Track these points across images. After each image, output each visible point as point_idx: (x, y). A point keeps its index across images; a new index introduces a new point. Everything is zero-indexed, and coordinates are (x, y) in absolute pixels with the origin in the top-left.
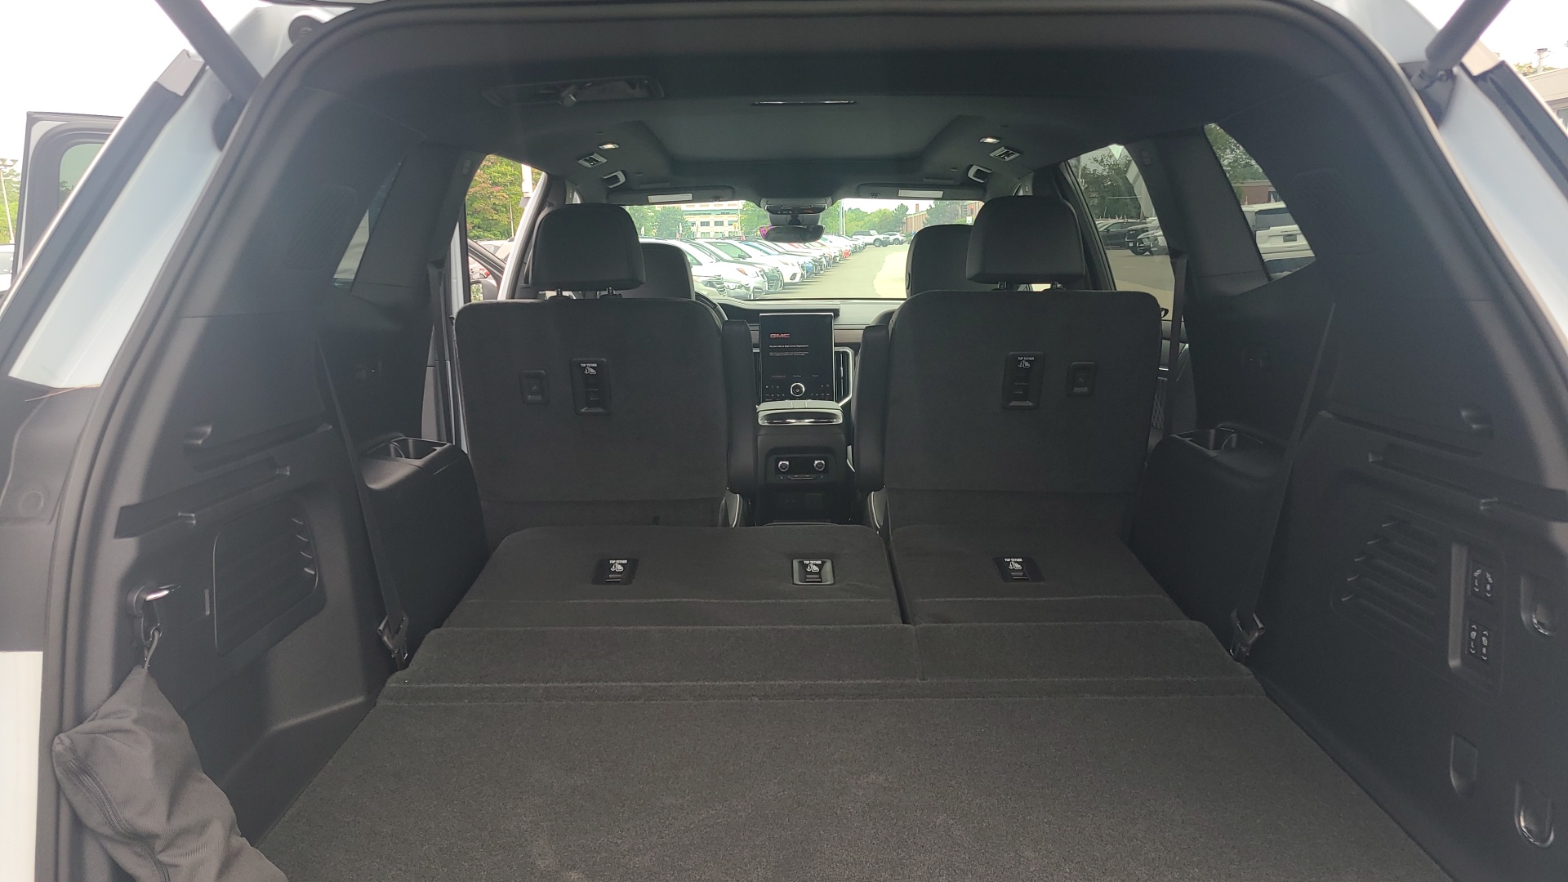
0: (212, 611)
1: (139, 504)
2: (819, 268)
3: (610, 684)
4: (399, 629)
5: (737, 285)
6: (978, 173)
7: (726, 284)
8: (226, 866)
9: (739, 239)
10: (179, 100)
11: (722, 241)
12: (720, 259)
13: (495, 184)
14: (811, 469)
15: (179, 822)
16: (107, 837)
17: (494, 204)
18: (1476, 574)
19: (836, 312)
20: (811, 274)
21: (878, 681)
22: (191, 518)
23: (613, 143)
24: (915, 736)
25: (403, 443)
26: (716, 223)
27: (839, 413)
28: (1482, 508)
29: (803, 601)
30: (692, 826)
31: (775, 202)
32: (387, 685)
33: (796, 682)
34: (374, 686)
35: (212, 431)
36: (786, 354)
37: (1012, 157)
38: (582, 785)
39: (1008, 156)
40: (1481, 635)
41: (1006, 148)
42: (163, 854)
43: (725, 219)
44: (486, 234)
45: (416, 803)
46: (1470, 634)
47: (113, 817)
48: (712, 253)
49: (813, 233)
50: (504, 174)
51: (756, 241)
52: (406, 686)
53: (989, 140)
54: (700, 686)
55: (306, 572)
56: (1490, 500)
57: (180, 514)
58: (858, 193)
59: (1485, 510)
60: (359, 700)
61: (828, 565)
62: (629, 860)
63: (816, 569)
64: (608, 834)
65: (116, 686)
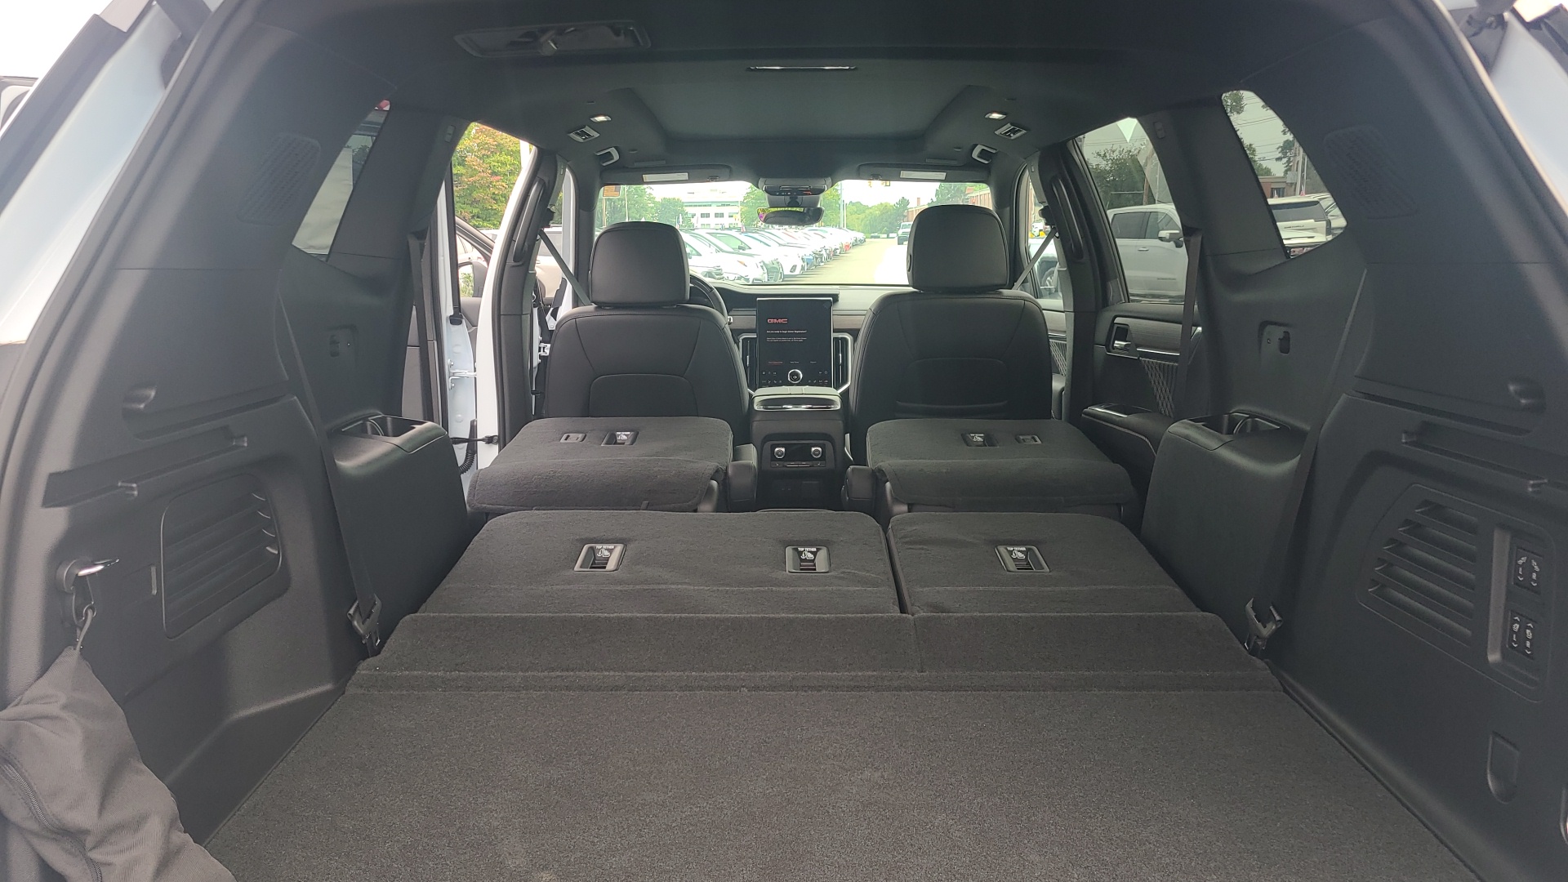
0: (159, 588)
1: (69, 471)
2: (819, 260)
3: (592, 673)
4: (371, 613)
5: (737, 276)
6: (983, 154)
7: (725, 275)
8: (165, 864)
9: (739, 230)
10: (121, 37)
11: (722, 232)
12: (720, 250)
13: (494, 174)
14: (809, 457)
15: (113, 817)
16: (32, 832)
17: (494, 193)
18: (1520, 562)
19: (835, 297)
20: (811, 266)
21: (875, 673)
22: (132, 489)
23: (604, 115)
24: (913, 731)
25: (383, 423)
26: (717, 215)
27: (837, 399)
28: (1530, 489)
29: (795, 588)
30: (674, 825)
31: (775, 182)
32: (358, 672)
33: (788, 673)
34: (343, 671)
35: (155, 397)
36: (784, 339)
37: (1018, 134)
38: (559, 779)
39: (1014, 134)
40: (1523, 628)
41: (1012, 124)
42: (94, 851)
43: (726, 210)
44: (485, 224)
45: (380, 797)
46: (1512, 627)
47: (39, 811)
48: (711, 243)
49: (812, 216)
50: (504, 164)
51: (755, 232)
52: (377, 673)
53: (995, 116)
54: (687, 676)
55: (269, 551)
56: (1539, 481)
57: (120, 484)
58: (859, 174)
59: (1534, 492)
60: (328, 687)
61: (823, 553)
62: (606, 861)
63: (810, 556)
64: (584, 832)
65: (45, 668)
